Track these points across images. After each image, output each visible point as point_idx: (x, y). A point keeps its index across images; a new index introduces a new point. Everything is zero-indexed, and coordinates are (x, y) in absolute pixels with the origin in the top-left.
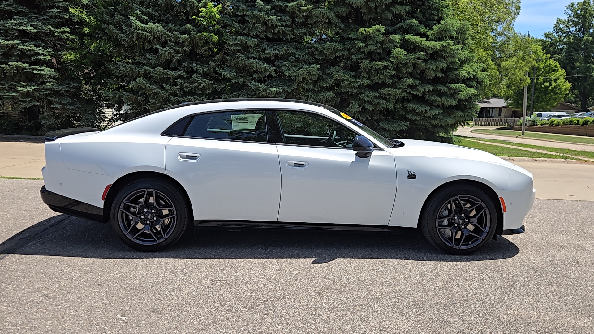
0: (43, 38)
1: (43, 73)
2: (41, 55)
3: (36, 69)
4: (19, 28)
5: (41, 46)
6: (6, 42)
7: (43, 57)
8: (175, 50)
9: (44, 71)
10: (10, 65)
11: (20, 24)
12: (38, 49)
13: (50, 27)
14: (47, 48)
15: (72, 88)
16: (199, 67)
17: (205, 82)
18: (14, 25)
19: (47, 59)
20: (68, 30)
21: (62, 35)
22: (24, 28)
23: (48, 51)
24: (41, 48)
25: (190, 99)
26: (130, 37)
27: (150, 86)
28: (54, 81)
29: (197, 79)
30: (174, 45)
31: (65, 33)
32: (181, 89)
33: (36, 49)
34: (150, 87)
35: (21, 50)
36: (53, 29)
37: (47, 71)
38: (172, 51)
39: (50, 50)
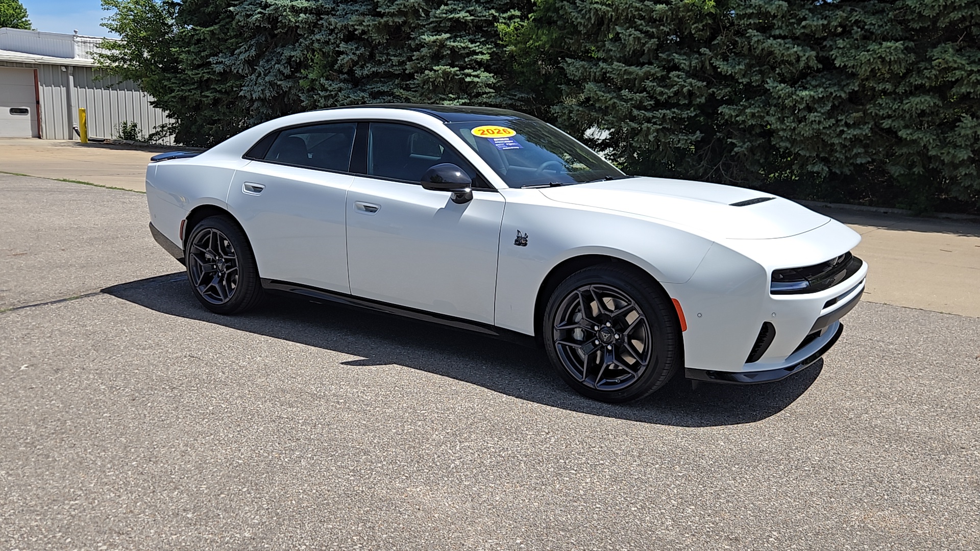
0: (485, 29)
1: (476, 80)
2: (477, 54)
3: (470, 75)
4: (450, 17)
5: (479, 42)
6: (433, 38)
7: (480, 57)
8: (646, 33)
9: (479, 78)
10: (435, 71)
11: (453, 11)
12: (473, 45)
13: (493, 11)
14: (488, 43)
15: (518, 100)
16: (683, 60)
17: (691, 84)
18: (444, 13)
19: (484, 58)
20: (517, 13)
21: (508, 22)
22: (457, 16)
23: (488, 48)
24: (478, 44)
25: (664, 114)
26: (587, 17)
27: (603, 94)
28: (492, 90)
29: (676, 79)
30: (644, 24)
31: (514, 18)
32: (651, 97)
33: (470, 46)
34: (603, 96)
35: (452, 49)
36: (497, 14)
37: (485, 76)
38: (639, 35)
39: (490, 46)
